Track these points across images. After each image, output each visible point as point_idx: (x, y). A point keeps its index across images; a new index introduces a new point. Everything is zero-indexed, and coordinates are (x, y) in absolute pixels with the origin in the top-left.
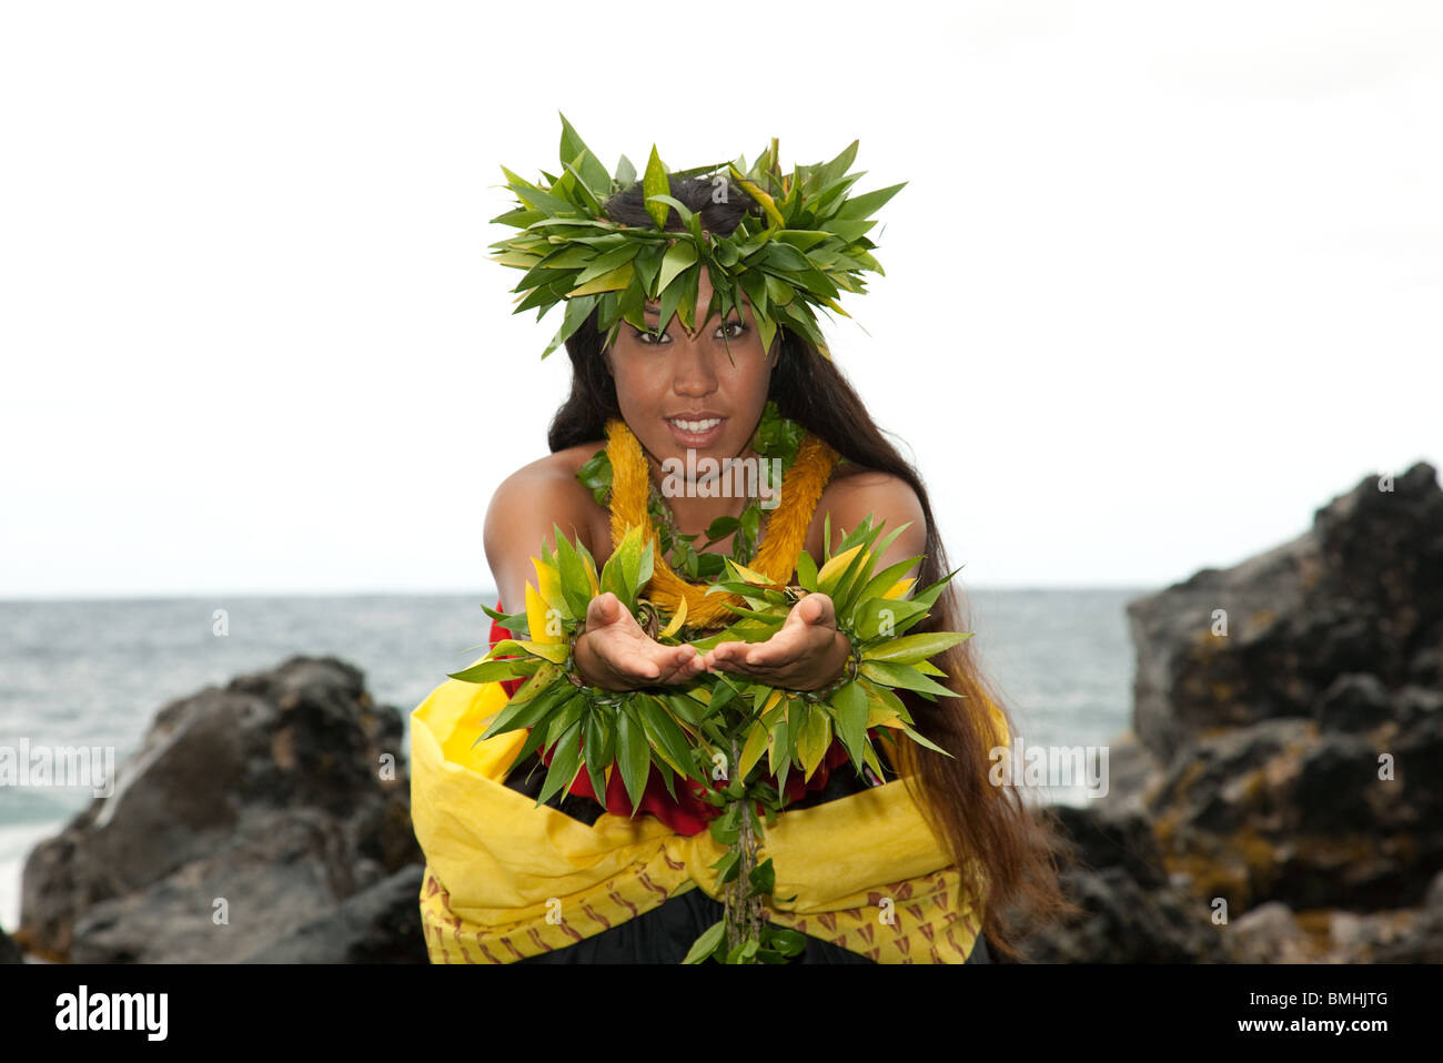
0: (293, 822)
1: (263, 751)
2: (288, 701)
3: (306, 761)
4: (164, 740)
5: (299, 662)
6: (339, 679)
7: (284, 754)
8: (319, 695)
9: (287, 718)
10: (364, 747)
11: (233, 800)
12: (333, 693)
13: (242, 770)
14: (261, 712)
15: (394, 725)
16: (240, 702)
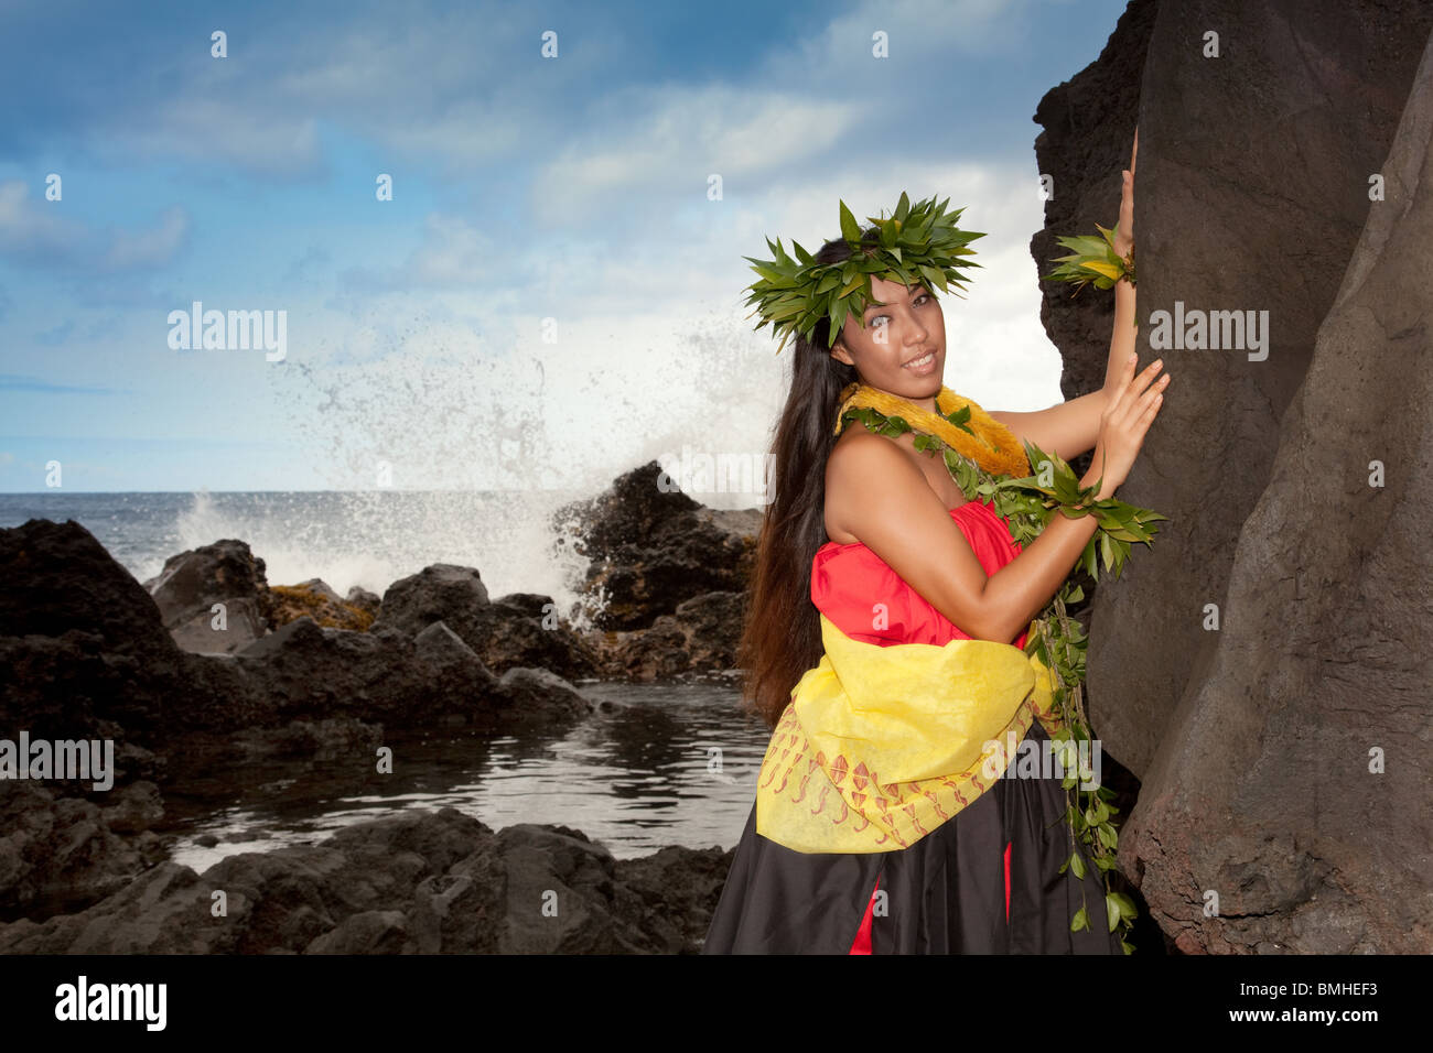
0: (236, 602)
1: (212, 576)
2: (221, 557)
3: (229, 580)
4: (172, 572)
5: (223, 542)
6: (240, 548)
7: (220, 577)
8: (234, 554)
9: (221, 563)
10: (251, 575)
11: (200, 595)
12: (239, 554)
13: (204, 583)
14: (212, 562)
15: (261, 565)
16: (201, 557)
